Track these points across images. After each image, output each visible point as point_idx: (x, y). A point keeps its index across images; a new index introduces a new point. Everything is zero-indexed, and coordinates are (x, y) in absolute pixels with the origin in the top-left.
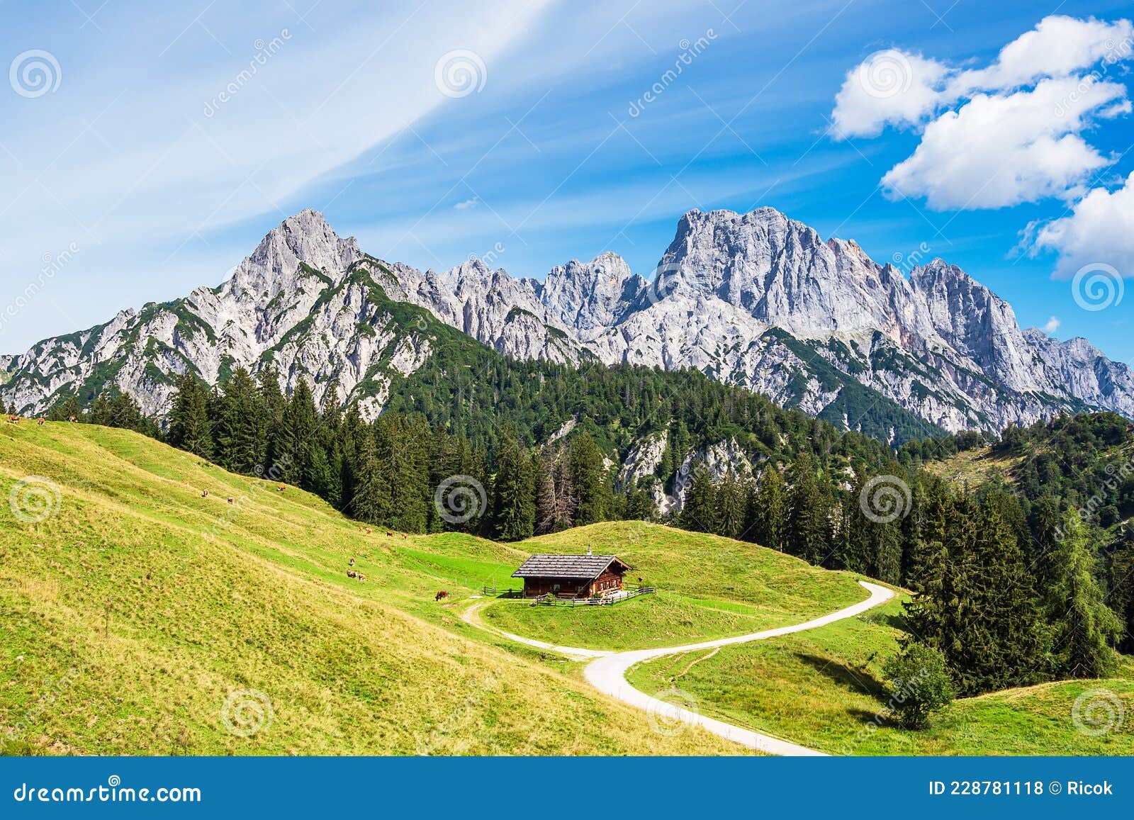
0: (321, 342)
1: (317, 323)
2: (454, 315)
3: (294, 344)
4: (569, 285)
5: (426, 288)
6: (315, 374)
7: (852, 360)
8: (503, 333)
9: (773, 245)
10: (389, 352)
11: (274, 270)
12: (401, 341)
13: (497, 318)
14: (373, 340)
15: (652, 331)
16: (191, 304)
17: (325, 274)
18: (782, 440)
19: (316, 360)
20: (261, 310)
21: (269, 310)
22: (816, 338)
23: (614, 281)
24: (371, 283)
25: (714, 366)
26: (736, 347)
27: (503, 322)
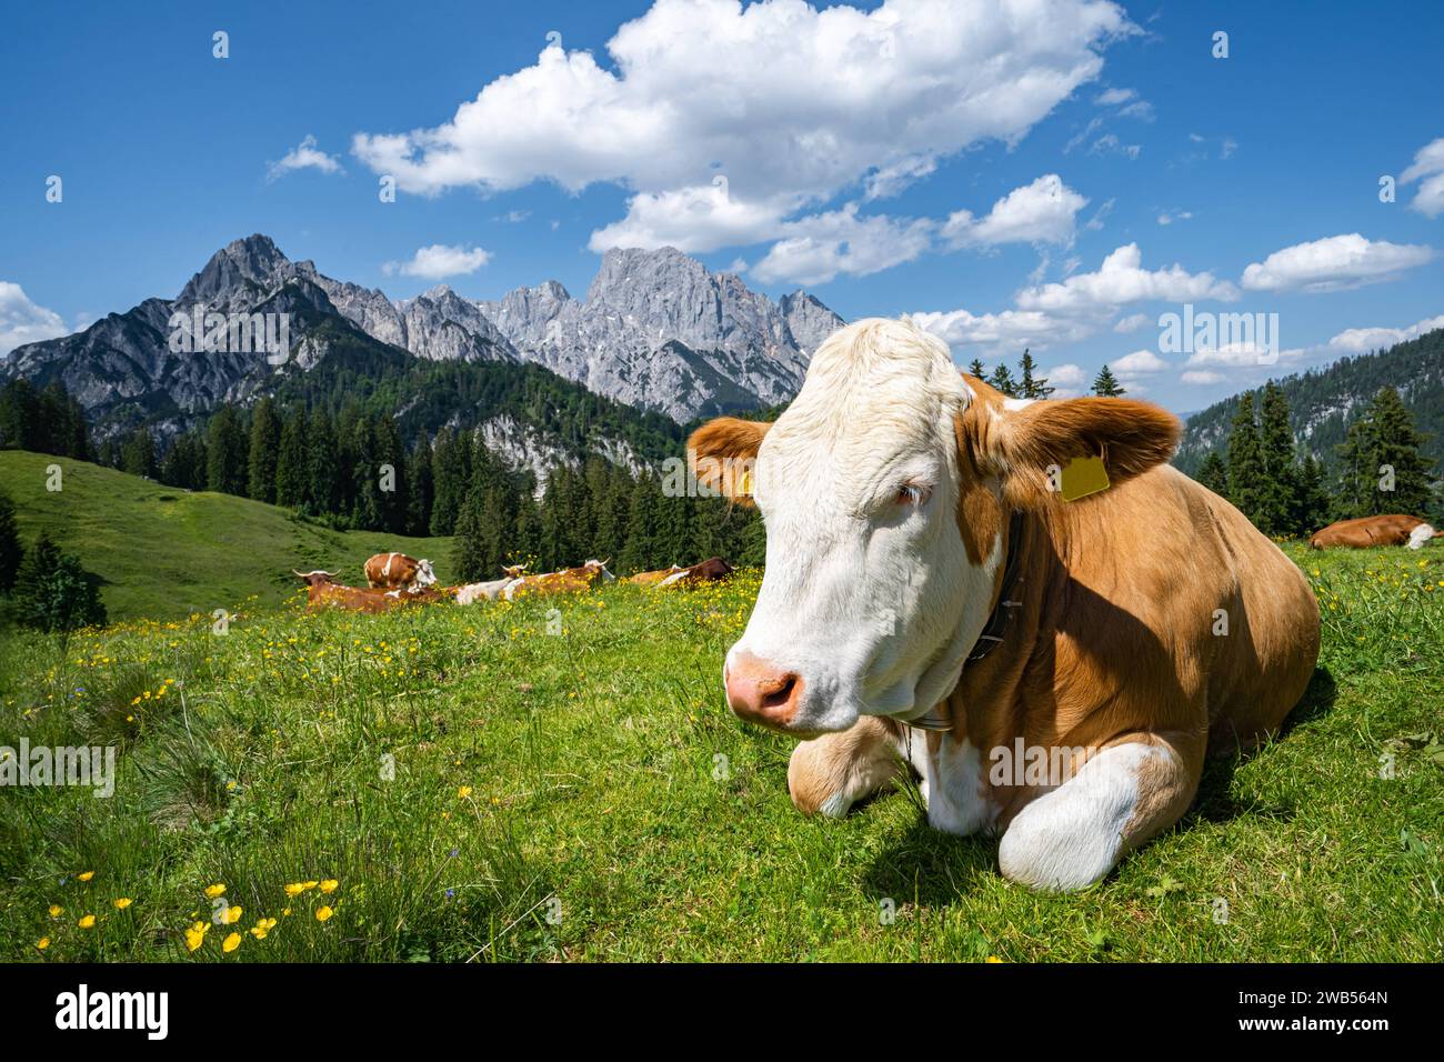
4: (519, 306)
7: (731, 366)
9: (674, 276)
10: (294, 352)
22: (704, 348)
23: (556, 303)
25: (625, 369)
26: (644, 356)
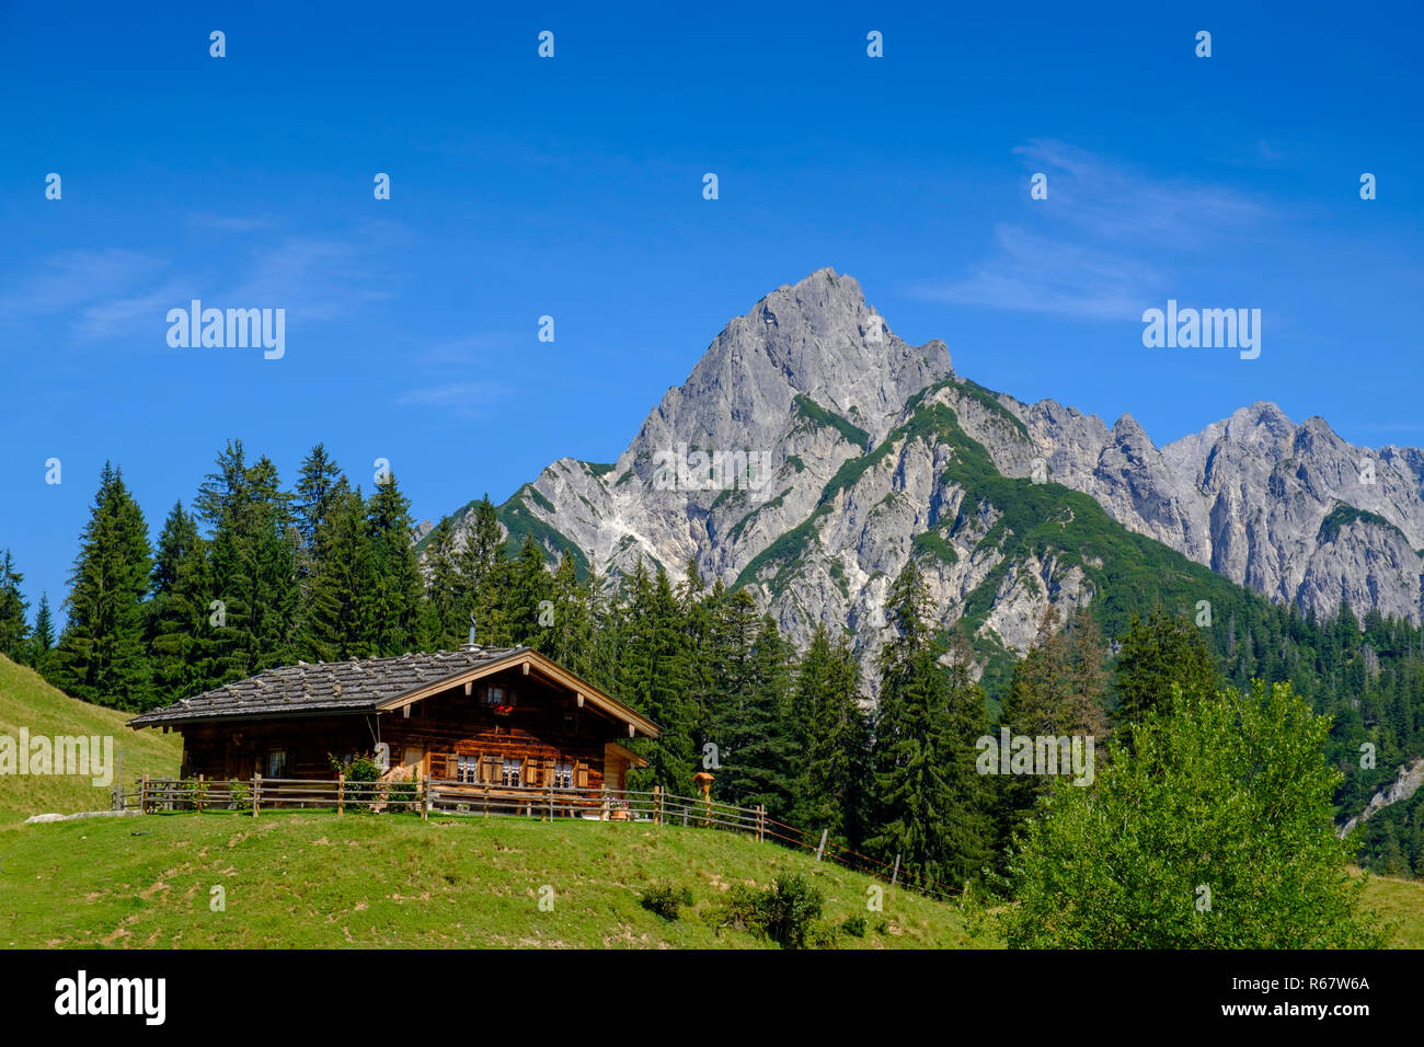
0: (828, 583)
1: (824, 538)
2: (1186, 528)
3: (765, 587)
5: (1117, 462)
8: (1309, 572)
10: (981, 601)
11: (736, 415)
12: (1014, 571)
13: (1296, 534)
16: (539, 500)
17: (858, 425)
20: (701, 513)
21: (719, 512)
24: (958, 438)
27: (1312, 543)
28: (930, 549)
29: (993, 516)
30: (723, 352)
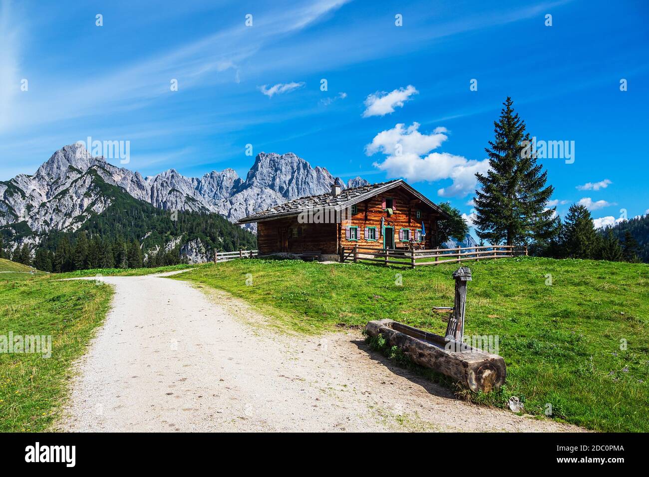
0: (69, 199)
1: (70, 191)
4: (211, 181)
6: (65, 213)
8: (166, 199)
9: (293, 168)
10: (93, 204)
11: (57, 168)
12: (99, 199)
14: (90, 199)
15: (242, 201)
16: (15, 182)
17: (81, 171)
18: (220, 240)
19: (66, 207)
20: (49, 185)
21: (53, 185)
23: (230, 180)
24: (97, 175)
27: (167, 194)
28: (87, 195)
29: (99, 189)
30: (55, 156)
